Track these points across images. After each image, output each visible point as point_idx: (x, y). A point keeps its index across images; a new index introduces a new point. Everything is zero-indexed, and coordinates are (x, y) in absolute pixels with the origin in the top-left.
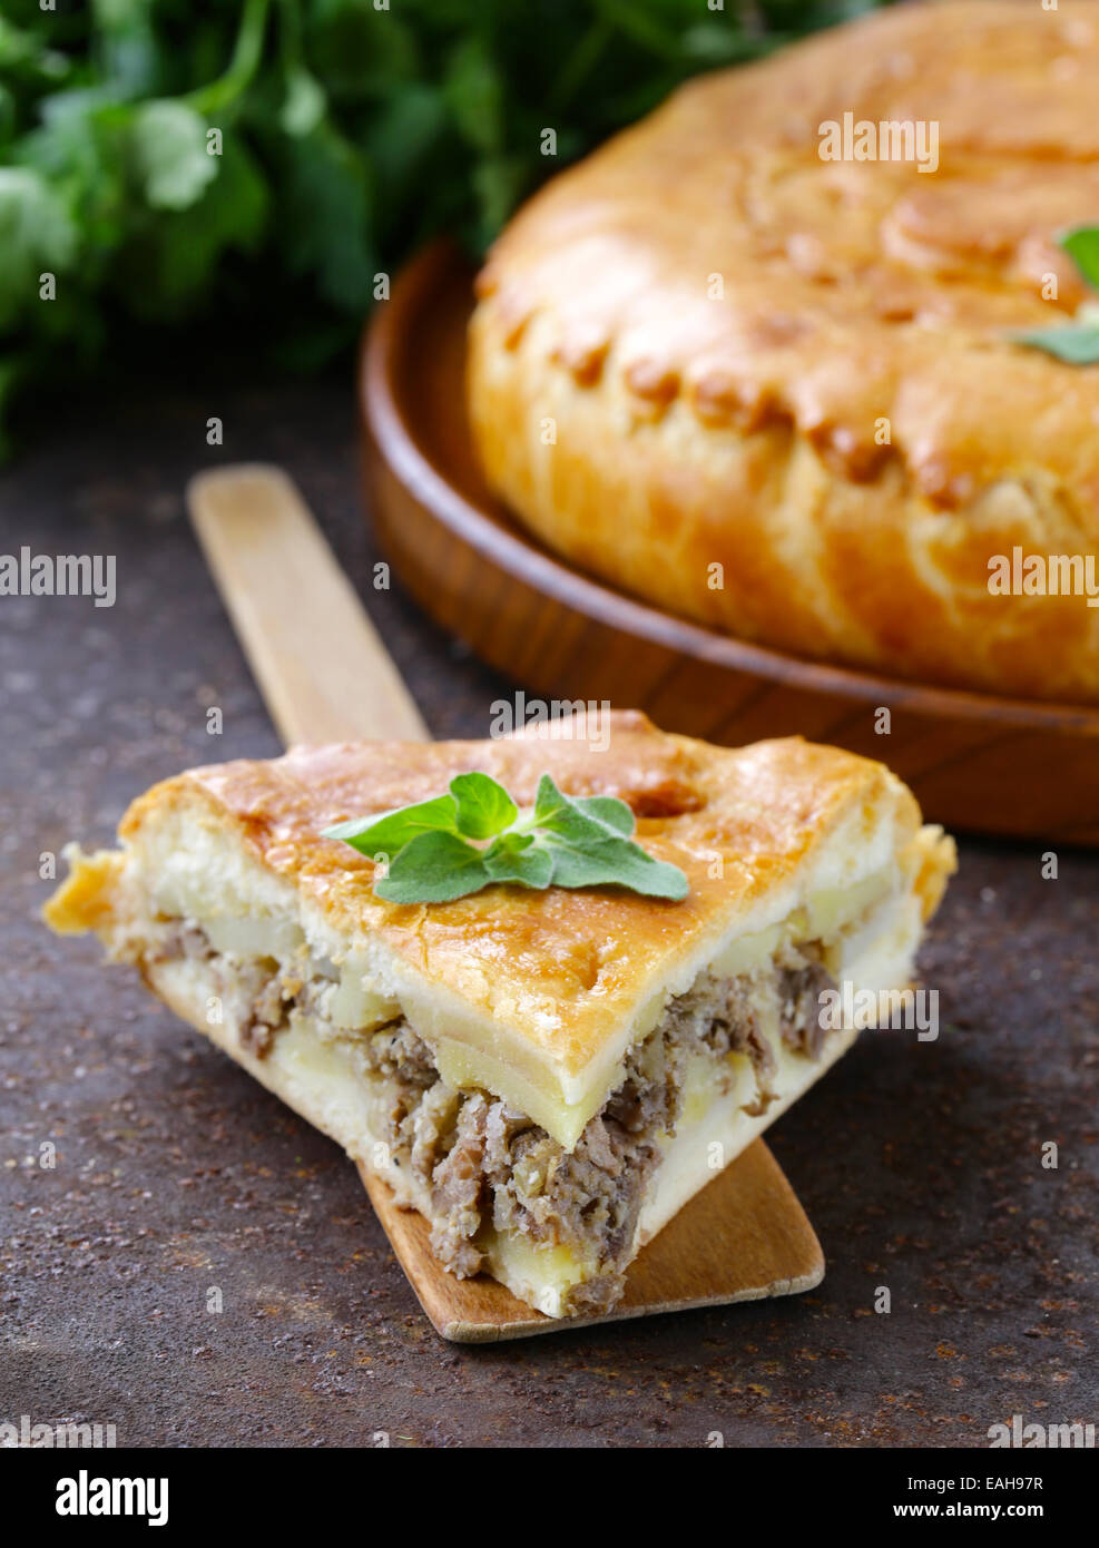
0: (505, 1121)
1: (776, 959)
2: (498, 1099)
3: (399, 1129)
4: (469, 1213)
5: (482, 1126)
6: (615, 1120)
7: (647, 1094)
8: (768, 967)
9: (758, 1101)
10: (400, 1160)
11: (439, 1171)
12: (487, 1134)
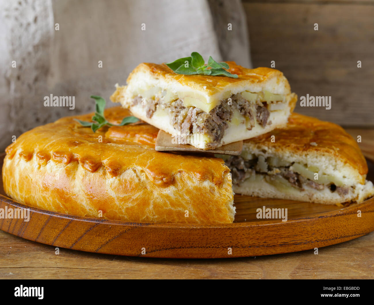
0: (196, 111)
1: (256, 102)
2: (196, 107)
3: (175, 119)
4: (187, 130)
5: (192, 113)
6: (219, 116)
7: (226, 112)
8: (255, 103)
9: (250, 127)
10: (175, 128)
11: (183, 124)
12: (192, 114)
